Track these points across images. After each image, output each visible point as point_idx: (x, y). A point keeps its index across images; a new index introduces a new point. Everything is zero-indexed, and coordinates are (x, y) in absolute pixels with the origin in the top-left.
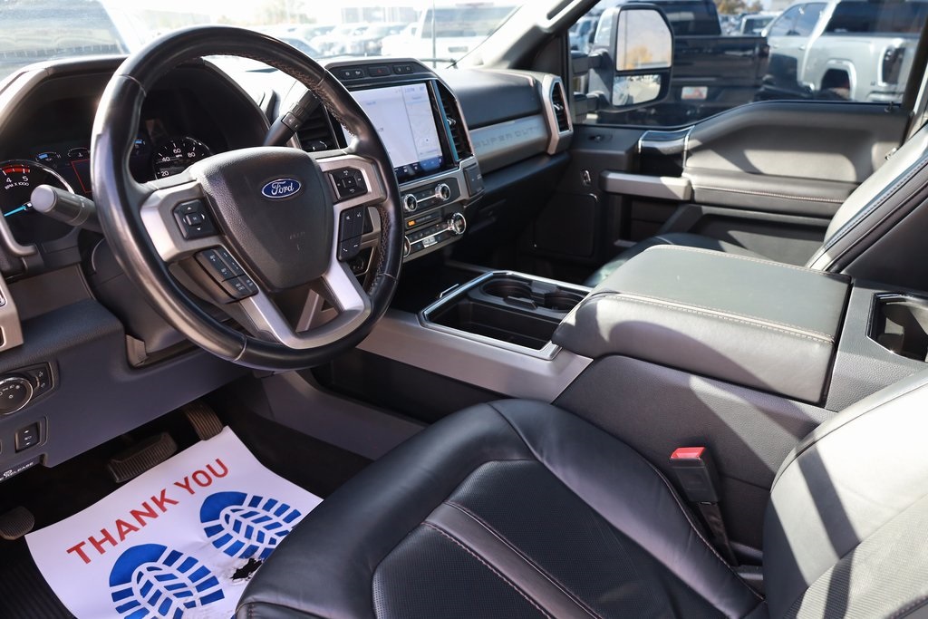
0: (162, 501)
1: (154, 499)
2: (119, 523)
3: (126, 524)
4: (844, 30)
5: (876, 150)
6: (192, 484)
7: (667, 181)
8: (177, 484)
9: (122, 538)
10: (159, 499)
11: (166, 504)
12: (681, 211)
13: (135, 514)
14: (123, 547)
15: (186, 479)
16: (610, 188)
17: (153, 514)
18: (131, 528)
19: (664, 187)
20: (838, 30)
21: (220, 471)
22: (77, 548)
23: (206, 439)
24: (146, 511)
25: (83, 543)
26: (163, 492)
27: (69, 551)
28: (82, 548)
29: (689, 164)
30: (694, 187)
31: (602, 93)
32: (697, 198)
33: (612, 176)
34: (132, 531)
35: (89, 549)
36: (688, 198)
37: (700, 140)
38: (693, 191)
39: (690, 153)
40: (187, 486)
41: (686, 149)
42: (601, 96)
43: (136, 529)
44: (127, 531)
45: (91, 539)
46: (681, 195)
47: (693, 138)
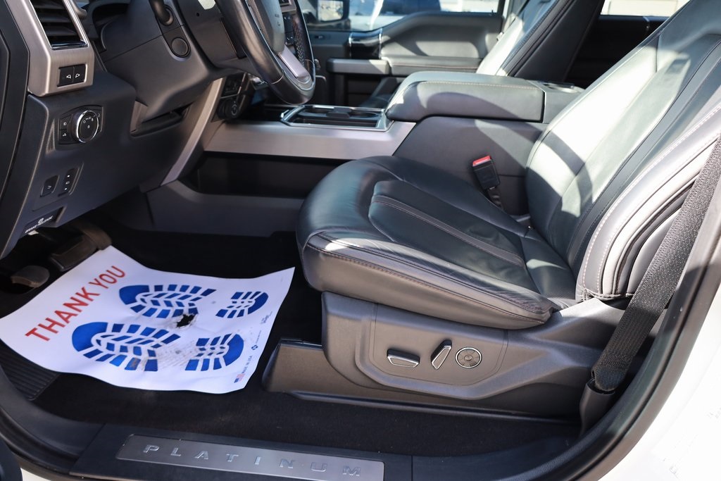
4: (392, 13)
5: (488, 38)
7: (373, 62)
8: (90, 283)
9: (67, 322)
12: (383, 82)
14: (71, 328)
15: (96, 280)
16: (336, 70)
17: (83, 304)
18: (70, 315)
19: (373, 67)
20: (388, 12)
21: (119, 273)
22: (33, 332)
24: (76, 302)
27: (28, 335)
28: (36, 332)
29: (383, 52)
30: (391, 65)
31: (310, 11)
32: (394, 72)
33: (336, 62)
34: (72, 317)
35: (42, 332)
36: (387, 73)
37: (389, 36)
38: (390, 68)
39: (384, 45)
40: (100, 284)
41: (381, 42)
42: (310, 13)
43: (75, 315)
44: (69, 317)
46: (383, 71)
47: (385, 35)
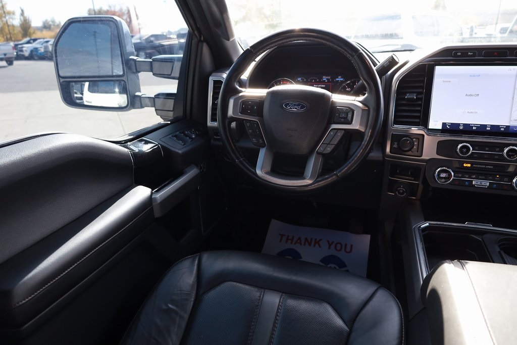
0: (317, 242)
1: (316, 239)
2: (299, 238)
3: (300, 241)
6: (333, 246)
9: (295, 244)
10: (318, 240)
11: (317, 245)
13: (306, 240)
14: (293, 246)
15: (333, 242)
17: (310, 245)
21: (348, 250)
22: (282, 236)
23: (352, 233)
24: (310, 241)
25: (285, 235)
26: (321, 240)
35: (284, 238)
40: (330, 245)
43: (301, 244)
44: (298, 243)
45: (288, 236)
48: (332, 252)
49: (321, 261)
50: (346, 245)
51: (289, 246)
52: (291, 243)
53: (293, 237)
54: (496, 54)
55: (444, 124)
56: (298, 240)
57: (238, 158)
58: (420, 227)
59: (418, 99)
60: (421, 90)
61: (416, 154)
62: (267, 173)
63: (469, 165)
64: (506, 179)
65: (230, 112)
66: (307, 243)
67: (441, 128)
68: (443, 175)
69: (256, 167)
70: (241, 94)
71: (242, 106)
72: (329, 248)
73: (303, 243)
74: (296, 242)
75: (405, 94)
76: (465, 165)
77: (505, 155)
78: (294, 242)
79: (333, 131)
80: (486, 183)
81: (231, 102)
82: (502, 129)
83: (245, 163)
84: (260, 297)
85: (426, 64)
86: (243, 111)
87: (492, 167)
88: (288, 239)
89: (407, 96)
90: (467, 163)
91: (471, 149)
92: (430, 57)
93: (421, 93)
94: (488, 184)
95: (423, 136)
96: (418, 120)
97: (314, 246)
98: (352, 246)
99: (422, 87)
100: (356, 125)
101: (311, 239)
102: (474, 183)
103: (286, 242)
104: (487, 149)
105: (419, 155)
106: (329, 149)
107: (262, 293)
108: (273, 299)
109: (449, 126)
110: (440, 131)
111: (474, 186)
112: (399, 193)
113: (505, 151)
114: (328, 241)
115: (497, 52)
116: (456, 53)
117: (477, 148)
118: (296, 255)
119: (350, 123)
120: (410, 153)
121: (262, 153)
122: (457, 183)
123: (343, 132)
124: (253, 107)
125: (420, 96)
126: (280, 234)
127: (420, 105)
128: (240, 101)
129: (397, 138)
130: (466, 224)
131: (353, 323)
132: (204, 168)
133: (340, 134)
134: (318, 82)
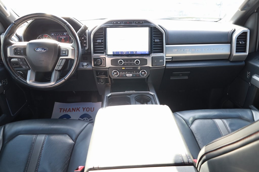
0: (78, 109)
1: (77, 108)
2: (70, 109)
3: (70, 110)
6: (85, 110)
9: (67, 112)
13: (73, 109)
15: (85, 108)
17: (75, 111)
21: (92, 110)
22: (61, 109)
23: (93, 102)
24: (74, 109)
35: (62, 110)
40: (84, 109)
43: (70, 112)
44: (69, 111)
45: (64, 109)
48: (85, 112)
49: (80, 117)
50: (91, 108)
51: (65, 113)
52: (66, 112)
53: (67, 109)
54: (128, 23)
55: (113, 52)
56: (69, 110)
57: (17, 77)
58: (107, 96)
59: (102, 42)
60: (102, 38)
61: (103, 66)
62: (33, 82)
63: (124, 68)
64: (138, 72)
65: (9, 55)
66: (73, 110)
67: (112, 54)
68: (115, 73)
69: (26, 80)
70: (13, 45)
71: (15, 51)
72: (84, 111)
73: (71, 111)
74: (68, 111)
75: (97, 40)
76: (123, 68)
77: (135, 63)
78: (67, 111)
79: (61, 60)
80: (131, 75)
81: (8, 49)
82: (134, 53)
83: (21, 79)
84: (35, 138)
85: (103, 27)
86: (16, 53)
87: (132, 68)
88: (64, 110)
89: (98, 41)
90: (123, 67)
91: (123, 62)
92: (104, 24)
93: (102, 40)
94: (132, 75)
95: (105, 58)
96: (103, 51)
97: (77, 111)
98: (94, 108)
99: (102, 37)
100: (70, 56)
101: (75, 108)
102: (127, 75)
103: (63, 112)
104: (129, 61)
105: (105, 66)
106: (60, 68)
107: (36, 136)
108: (41, 138)
109: (115, 53)
110: (112, 55)
111: (127, 76)
112: (101, 83)
113: (135, 62)
114: (83, 108)
115: (129, 22)
116: (114, 22)
117: (125, 61)
118: (68, 117)
119: (67, 56)
120: (101, 66)
121: (29, 72)
122: (121, 76)
123: (65, 60)
124: (21, 51)
125: (102, 41)
126: (60, 109)
127: (103, 45)
128: (13, 48)
129: (95, 60)
130: (126, 92)
131: (76, 140)
132: (6, 82)
133: (64, 61)
134: (62, 35)
